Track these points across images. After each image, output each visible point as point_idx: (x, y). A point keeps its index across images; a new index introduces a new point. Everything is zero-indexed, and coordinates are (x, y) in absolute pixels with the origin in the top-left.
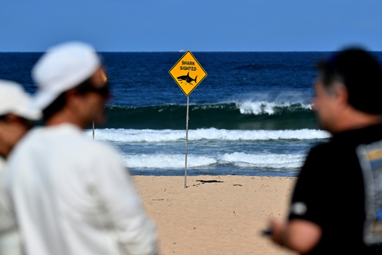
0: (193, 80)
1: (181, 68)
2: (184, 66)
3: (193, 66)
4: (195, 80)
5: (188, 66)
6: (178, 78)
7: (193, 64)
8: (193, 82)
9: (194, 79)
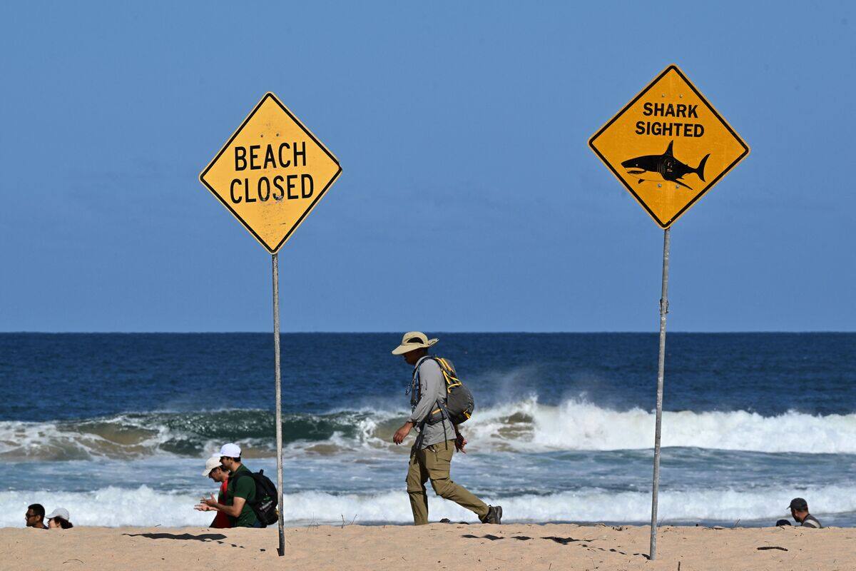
0: (690, 170)
1: (641, 128)
2: (652, 119)
3: (692, 120)
4: (700, 171)
5: (669, 120)
6: (626, 164)
7: (693, 111)
8: (688, 178)
9: (696, 166)
